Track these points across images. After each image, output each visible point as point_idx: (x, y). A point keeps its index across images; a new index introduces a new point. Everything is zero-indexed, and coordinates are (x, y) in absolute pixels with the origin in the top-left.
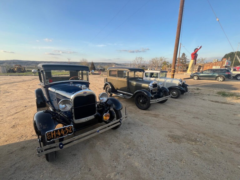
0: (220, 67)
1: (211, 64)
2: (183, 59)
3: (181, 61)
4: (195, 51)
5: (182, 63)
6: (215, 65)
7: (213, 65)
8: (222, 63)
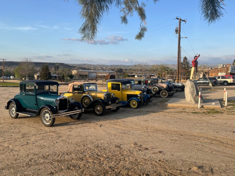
0: (225, 73)
1: (216, 70)
2: (185, 64)
3: (183, 66)
4: (195, 59)
5: (184, 68)
6: (221, 72)
7: (218, 71)
8: (227, 69)
